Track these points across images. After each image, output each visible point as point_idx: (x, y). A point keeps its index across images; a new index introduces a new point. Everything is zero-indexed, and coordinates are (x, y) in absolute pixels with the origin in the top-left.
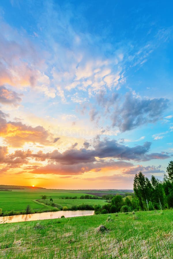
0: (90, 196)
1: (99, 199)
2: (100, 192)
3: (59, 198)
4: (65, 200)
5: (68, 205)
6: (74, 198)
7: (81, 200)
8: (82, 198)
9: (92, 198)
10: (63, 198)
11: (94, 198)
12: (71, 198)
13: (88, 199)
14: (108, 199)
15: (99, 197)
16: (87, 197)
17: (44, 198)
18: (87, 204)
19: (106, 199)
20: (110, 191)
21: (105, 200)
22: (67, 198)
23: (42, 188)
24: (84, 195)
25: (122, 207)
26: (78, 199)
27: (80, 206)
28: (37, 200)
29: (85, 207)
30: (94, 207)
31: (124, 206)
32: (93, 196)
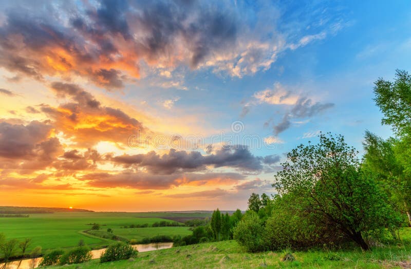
0: (167, 223)
1: (180, 226)
2: (183, 216)
3: (120, 227)
4: (130, 230)
5: (136, 237)
6: (143, 227)
7: (153, 228)
8: (156, 225)
9: (171, 226)
10: (126, 227)
11: (173, 225)
12: (138, 226)
13: (165, 226)
14: (192, 226)
15: (180, 224)
16: (163, 224)
17: (96, 227)
18: (163, 235)
19: (191, 226)
20: (198, 213)
21: (189, 228)
22: (132, 226)
23: (87, 211)
24: (159, 220)
25: (201, 239)
26: (149, 227)
27: (153, 238)
28: (84, 232)
29: (161, 238)
30: (172, 238)
31: (203, 238)
32: (171, 222)
